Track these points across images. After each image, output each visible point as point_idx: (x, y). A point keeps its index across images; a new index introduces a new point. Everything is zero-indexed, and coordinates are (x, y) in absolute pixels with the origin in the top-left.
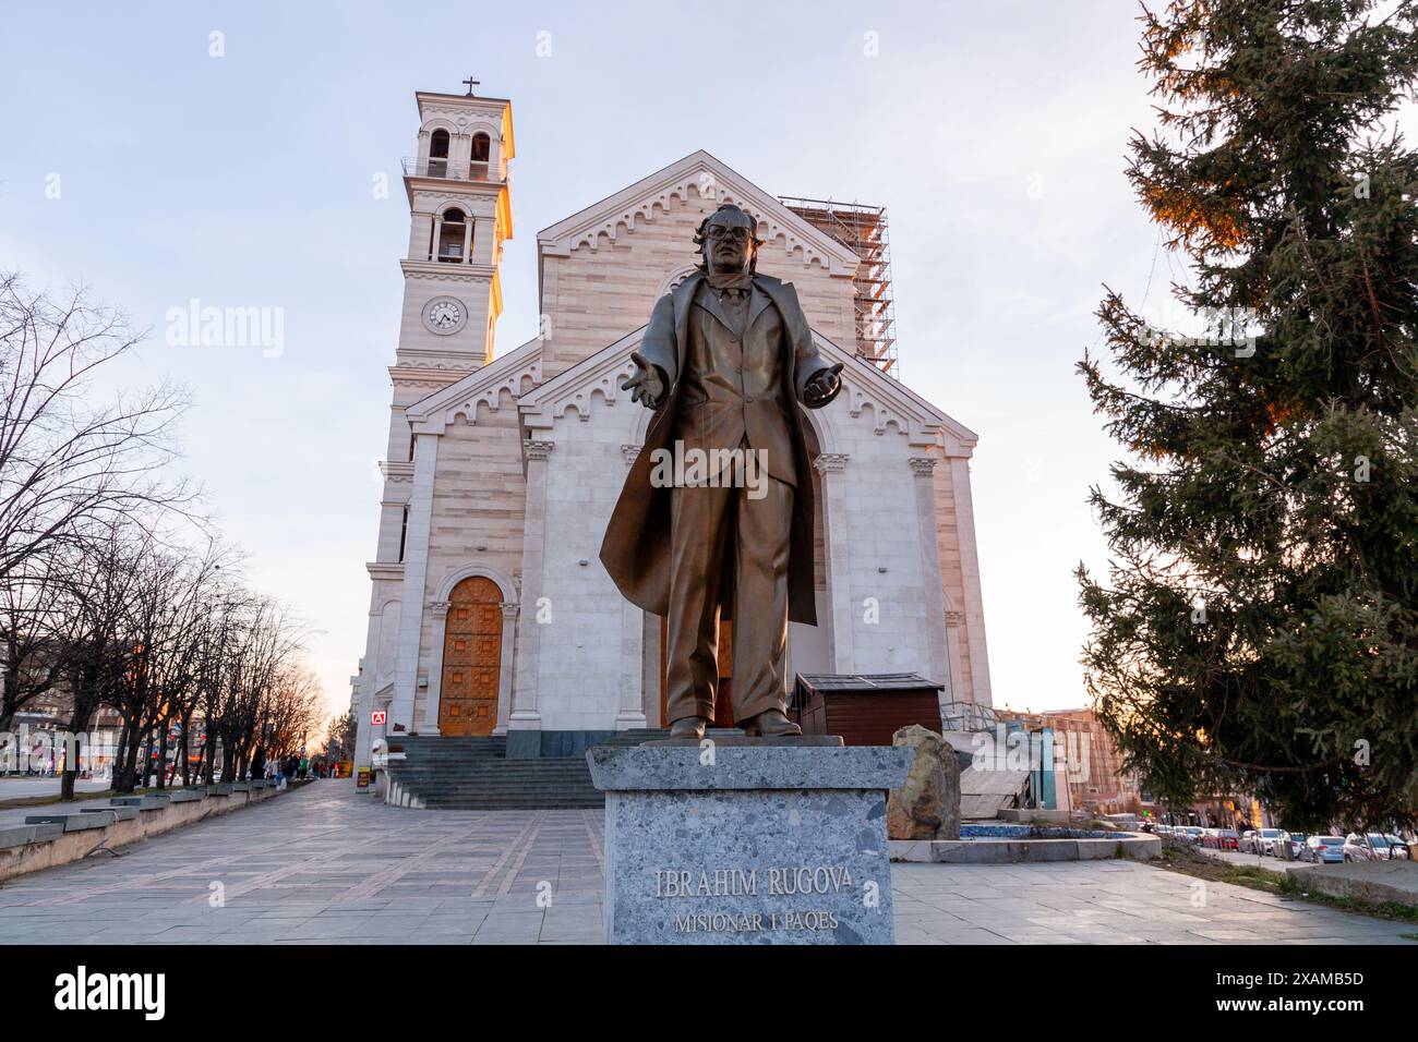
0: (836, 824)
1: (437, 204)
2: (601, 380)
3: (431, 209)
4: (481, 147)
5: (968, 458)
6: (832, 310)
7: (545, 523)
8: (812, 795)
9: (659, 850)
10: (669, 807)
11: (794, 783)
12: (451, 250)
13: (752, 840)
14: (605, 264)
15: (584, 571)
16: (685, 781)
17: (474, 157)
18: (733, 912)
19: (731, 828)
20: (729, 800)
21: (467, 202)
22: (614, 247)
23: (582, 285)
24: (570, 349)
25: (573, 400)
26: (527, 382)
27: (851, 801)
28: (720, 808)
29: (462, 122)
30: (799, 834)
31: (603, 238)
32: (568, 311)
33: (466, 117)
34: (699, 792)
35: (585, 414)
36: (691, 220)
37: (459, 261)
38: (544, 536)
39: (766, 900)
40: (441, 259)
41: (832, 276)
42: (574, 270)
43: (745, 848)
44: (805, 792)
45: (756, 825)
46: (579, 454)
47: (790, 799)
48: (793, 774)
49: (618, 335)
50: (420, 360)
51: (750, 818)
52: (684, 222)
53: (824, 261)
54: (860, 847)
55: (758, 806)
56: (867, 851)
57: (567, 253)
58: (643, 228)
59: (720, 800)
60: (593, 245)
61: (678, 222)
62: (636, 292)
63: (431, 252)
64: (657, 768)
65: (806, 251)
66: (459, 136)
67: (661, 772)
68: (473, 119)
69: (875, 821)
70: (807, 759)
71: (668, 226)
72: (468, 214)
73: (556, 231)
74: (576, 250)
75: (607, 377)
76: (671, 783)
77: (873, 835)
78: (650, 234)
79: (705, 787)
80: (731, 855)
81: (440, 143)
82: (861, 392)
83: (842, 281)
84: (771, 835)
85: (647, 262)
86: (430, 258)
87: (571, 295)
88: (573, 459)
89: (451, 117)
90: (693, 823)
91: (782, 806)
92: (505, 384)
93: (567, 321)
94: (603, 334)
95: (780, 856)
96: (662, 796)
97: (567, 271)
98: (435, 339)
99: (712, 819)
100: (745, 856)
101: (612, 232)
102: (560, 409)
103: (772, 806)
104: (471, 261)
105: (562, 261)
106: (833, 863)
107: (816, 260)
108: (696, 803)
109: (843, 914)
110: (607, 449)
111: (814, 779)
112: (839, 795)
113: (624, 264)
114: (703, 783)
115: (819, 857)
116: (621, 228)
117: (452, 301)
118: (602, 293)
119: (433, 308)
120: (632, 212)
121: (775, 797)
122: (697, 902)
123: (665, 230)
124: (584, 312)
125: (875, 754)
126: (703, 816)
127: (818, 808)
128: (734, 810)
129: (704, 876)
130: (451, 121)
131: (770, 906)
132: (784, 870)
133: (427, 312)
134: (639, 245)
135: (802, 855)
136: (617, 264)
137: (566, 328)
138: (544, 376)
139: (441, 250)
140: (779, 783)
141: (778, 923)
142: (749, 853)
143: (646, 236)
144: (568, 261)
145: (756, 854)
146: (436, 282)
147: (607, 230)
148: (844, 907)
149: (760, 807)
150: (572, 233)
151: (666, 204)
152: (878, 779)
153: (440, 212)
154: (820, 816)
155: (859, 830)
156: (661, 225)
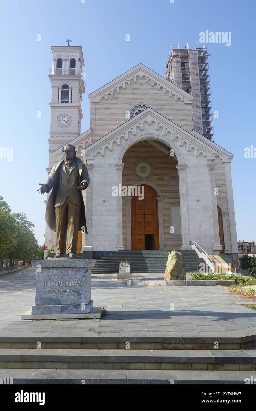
0: (78, 274)
1: (60, 84)
2: (115, 138)
3: (58, 85)
4: (73, 63)
5: (230, 162)
6: (185, 115)
7: (92, 189)
8: (74, 268)
9: (44, 278)
10: (46, 271)
11: (70, 266)
12: (65, 98)
13: (62, 277)
14: (110, 104)
15: (104, 203)
16: (49, 266)
17: (71, 67)
18: (58, 289)
19: (58, 274)
20: (58, 269)
21: (69, 82)
22: (113, 98)
23: (103, 111)
24: (100, 132)
25: (99, 151)
26: (87, 144)
27: (82, 270)
28: (56, 271)
29: (66, 55)
30: (71, 275)
31: (109, 96)
32: (99, 120)
33: (68, 53)
34: (52, 268)
35: (103, 154)
36: (138, 87)
37: (68, 102)
38: (92, 193)
39: (64, 287)
40: (62, 102)
41: (185, 104)
42: (100, 106)
43: (60, 278)
44: (73, 268)
45: (62, 274)
46: (101, 167)
47: (70, 269)
48: (69, 264)
49: (115, 127)
50: (57, 135)
51: (62, 273)
52: (135, 88)
53: (182, 99)
54: (83, 278)
55: (63, 270)
56: (84, 279)
57: (98, 101)
58: (123, 91)
59: (56, 269)
60: (106, 98)
61: (133, 88)
62: (121, 112)
63: (59, 100)
64: (43, 264)
65: (176, 96)
66: (66, 60)
67: (44, 264)
68: (70, 54)
69: (86, 273)
70: (72, 262)
71: (130, 90)
72: (70, 86)
73: (94, 94)
74: (101, 100)
75: (117, 137)
76: (46, 266)
77: (85, 276)
78: (124, 93)
79: (53, 267)
80: (58, 279)
81: (59, 63)
82: (191, 143)
83: (188, 105)
84: (66, 276)
85: (124, 102)
86: (58, 102)
87: (100, 115)
88: (100, 169)
89: (63, 54)
90: (51, 274)
91: (68, 270)
92: (80, 145)
93: (99, 123)
94: (110, 127)
95: (67, 279)
96: (45, 269)
97: (98, 107)
98: (61, 128)
99: (54, 273)
100: (60, 279)
101: (112, 93)
102: (95, 153)
103: (66, 270)
104: (71, 102)
105: (96, 104)
106: (77, 281)
107: (179, 99)
108: (51, 270)
109: (78, 290)
110: (110, 165)
111: (73, 265)
112: (79, 268)
113: (117, 104)
114: (52, 266)
115: (75, 279)
116: (115, 92)
117: (66, 115)
118: (109, 113)
119: (60, 118)
120: (118, 86)
121: (67, 269)
122: (51, 287)
123: (129, 91)
124: (104, 120)
125: (85, 261)
126: (53, 272)
127: (75, 271)
128: (59, 271)
129: (52, 283)
130: (62, 55)
131: (65, 288)
132: (68, 282)
133: (58, 120)
134: (121, 97)
135: (71, 279)
136: (114, 104)
137: (99, 126)
138: (92, 142)
139: (62, 99)
140: (67, 266)
141: (66, 291)
142: (61, 279)
143: (123, 94)
144: (98, 104)
145: (62, 279)
146: (61, 110)
147: (110, 93)
148: (79, 289)
149: (64, 271)
150: (100, 94)
151: (129, 82)
152: (86, 265)
153: (61, 86)
154: (75, 272)
155: (83, 275)
156: (128, 90)
